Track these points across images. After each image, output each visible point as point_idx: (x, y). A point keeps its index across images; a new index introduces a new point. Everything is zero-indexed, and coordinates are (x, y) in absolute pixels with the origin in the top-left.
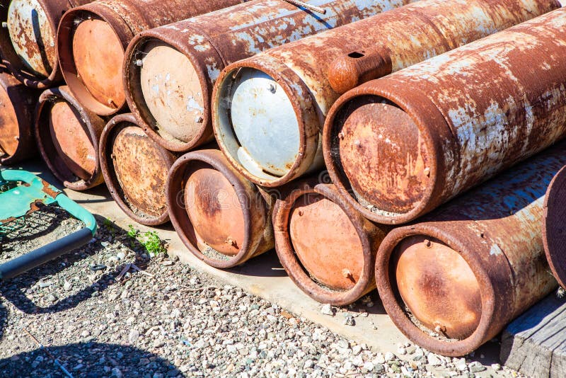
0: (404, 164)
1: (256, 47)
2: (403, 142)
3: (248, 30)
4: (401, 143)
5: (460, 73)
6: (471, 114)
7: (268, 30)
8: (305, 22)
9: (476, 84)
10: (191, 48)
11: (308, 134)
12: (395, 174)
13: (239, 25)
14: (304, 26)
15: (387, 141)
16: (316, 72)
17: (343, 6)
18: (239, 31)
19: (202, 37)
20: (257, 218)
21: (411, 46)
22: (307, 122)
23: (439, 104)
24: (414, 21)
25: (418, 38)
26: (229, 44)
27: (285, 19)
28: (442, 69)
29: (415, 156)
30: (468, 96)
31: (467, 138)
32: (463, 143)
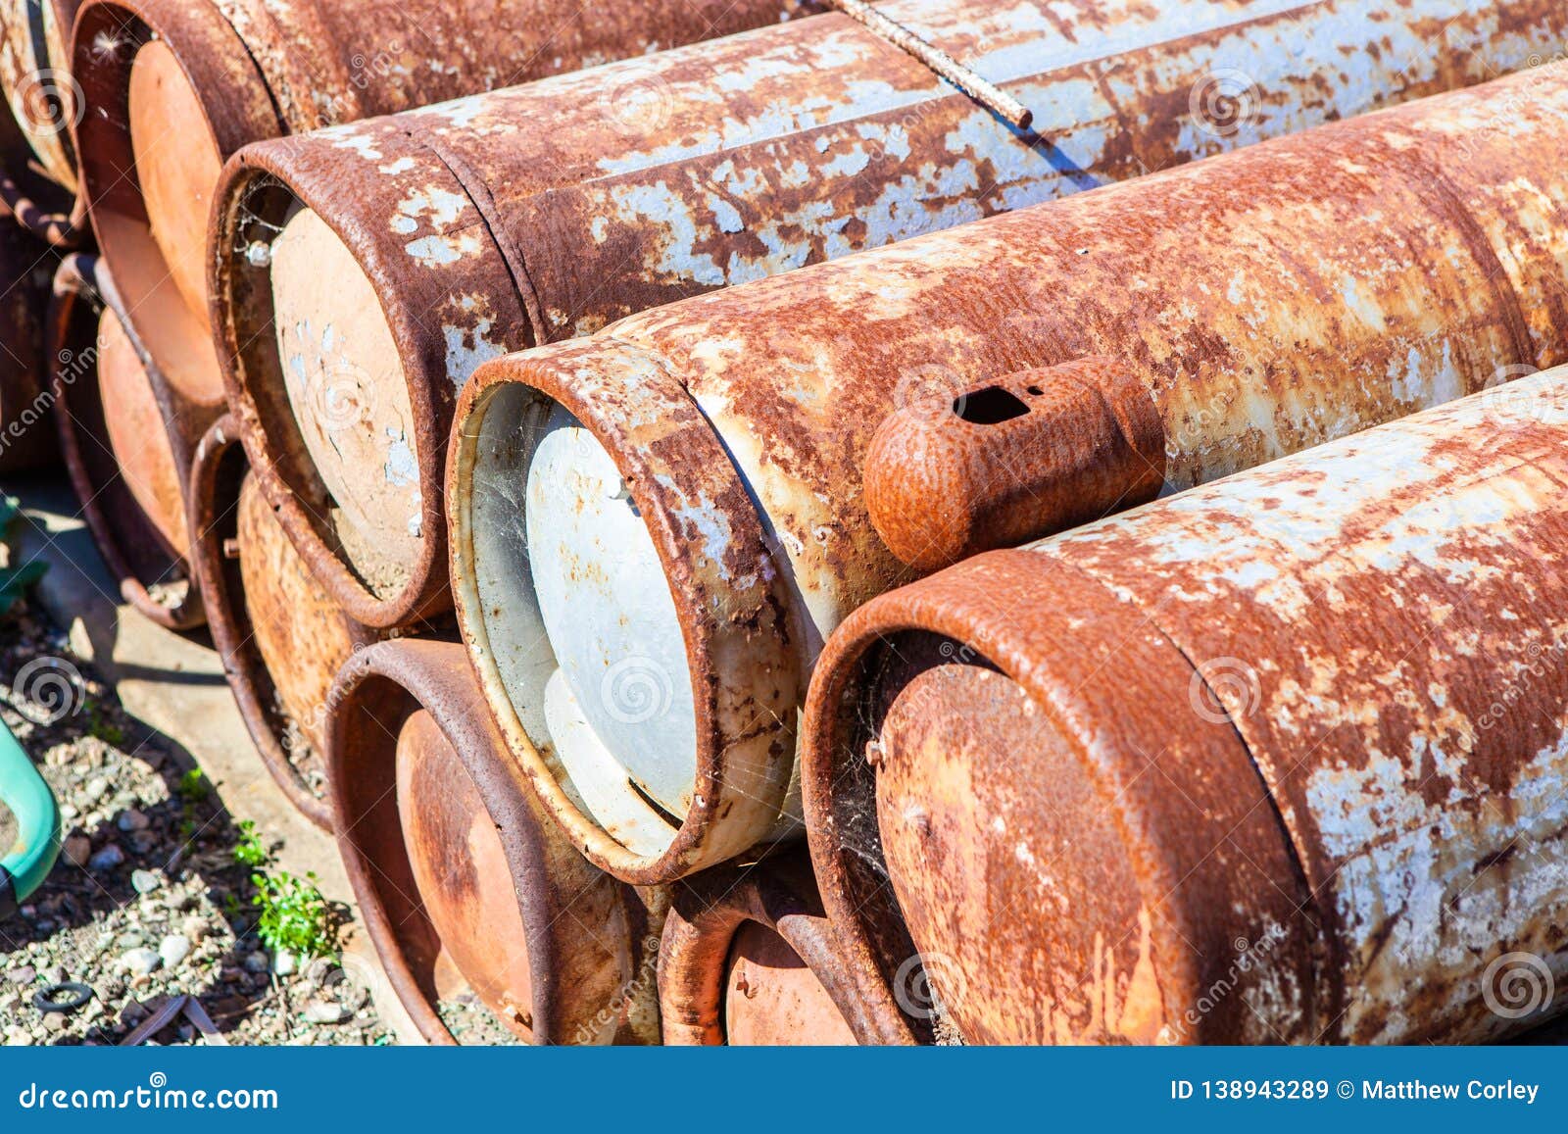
0: (1084, 977)
1: (698, 249)
2: (1084, 881)
3: (677, 178)
4: (1074, 883)
5: (1434, 562)
6: (1434, 789)
7: (773, 177)
8: (954, 143)
9: (1504, 628)
10: (391, 248)
11: (732, 726)
12: (1048, 1001)
13: (647, 149)
14: (951, 160)
15: (1022, 853)
16: (822, 448)
17: (1151, 77)
18: (635, 180)
19: (461, 201)
20: (588, 967)
21: (1336, 327)
22: (727, 679)
23: (1268, 741)
24: (1383, 206)
25: (1379, 292)
26: (576, 233)
27: (866, 131)
28: (1354, 534)
29: (1128, 960)
30: (1439, 693)
31: (1393, 906)
32: (1361, 936)
